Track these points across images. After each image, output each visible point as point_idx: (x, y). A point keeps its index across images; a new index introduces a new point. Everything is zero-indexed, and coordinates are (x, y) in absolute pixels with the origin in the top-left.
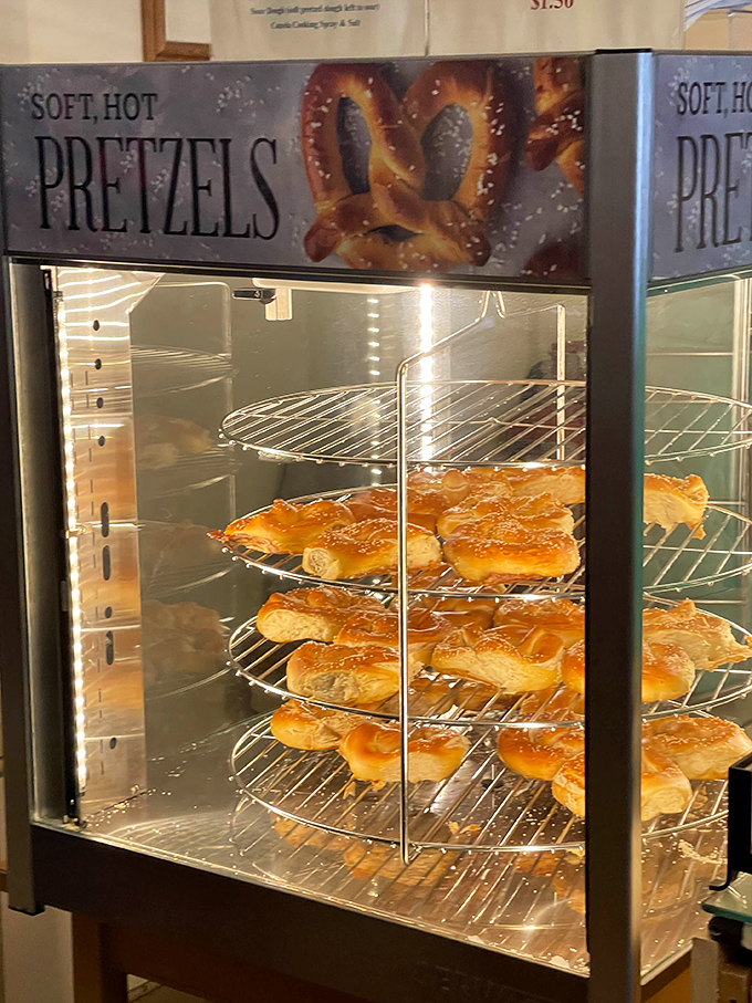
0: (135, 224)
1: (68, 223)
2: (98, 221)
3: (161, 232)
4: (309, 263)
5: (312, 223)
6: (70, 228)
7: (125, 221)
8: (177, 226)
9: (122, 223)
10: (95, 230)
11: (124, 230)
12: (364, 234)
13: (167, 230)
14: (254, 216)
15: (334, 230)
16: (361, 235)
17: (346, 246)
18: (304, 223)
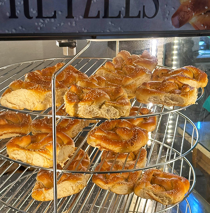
0: (62, 13)
1: (8, 14)
2: (33, 12)
3: (81, 17)
4: (174, 29)
5: (177, 9)
6: (10, 17)
7: (55, 12)
8: (93, 12)
9: (53, 13)
10: (31, 18)
11: (54, 17)
12: (204, 13)
13: (86, 16)
14: (144, 6)
15: (189, 11)
16: (203, 14)
17: (194, 19)
18: (173, 9)
